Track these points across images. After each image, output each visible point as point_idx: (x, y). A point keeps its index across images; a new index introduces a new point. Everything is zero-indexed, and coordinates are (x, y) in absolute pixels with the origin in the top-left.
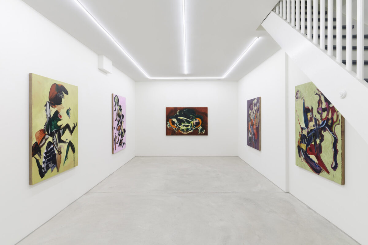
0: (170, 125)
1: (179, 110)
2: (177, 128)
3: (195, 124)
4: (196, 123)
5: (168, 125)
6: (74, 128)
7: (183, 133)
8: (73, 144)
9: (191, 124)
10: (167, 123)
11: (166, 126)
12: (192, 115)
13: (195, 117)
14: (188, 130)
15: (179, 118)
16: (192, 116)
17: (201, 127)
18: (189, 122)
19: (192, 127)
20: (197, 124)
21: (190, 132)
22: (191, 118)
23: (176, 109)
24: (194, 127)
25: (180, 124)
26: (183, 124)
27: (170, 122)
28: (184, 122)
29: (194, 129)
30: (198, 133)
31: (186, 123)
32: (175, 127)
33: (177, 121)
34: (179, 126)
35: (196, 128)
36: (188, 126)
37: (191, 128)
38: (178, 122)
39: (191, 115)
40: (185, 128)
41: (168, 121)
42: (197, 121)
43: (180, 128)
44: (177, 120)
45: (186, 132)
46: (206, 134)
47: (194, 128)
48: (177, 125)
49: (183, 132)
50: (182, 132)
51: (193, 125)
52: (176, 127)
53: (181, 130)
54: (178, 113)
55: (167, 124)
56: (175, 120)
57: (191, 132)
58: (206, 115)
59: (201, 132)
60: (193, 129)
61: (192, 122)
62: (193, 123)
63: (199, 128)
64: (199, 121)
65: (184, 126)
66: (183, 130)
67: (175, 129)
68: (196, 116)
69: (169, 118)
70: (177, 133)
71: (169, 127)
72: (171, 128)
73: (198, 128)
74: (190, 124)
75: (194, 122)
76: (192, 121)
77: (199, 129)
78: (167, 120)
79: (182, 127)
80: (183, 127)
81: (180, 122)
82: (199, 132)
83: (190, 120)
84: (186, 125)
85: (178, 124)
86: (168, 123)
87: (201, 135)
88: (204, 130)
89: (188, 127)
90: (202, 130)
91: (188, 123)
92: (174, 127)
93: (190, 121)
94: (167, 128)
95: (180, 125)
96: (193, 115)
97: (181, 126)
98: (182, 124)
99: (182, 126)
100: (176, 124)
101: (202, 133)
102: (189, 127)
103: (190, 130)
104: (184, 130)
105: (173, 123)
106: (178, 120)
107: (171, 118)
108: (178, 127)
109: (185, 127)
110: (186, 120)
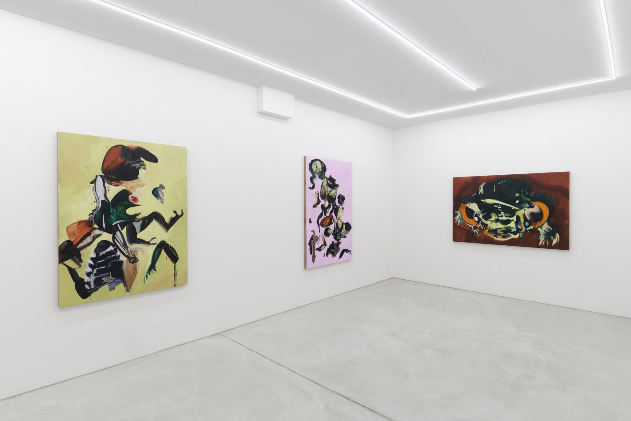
0: (462, 218)
1: (484, 184)
2: (480, 225)
3: (528, 218)
4: (532, 214)
5: (457, 218)
6: (174, 220)
7: (496, 238)
8: (172, 247)
9: (518, 218)
10: (456, 212)
11: (454, 220)
12: (520, 193)
13: (529, 200)
14: (507, 231)
15: (483, 201)
16: (520, 196)
17: (546, 227)
18: (512, 213)
19: (521, 224)
20: (536, 218)
21: (513, 236)
22: (517, 202)
23: (476, 181)
24: (527, 224)
25: (487, 217)
26: (494, 217)
27: (463, 210)
28: (497, 212)
29: (526, 231)
30: (539, 240)
31: (503, 213)
32: (475, 224)
33: (478, 210)
34: (485, 222)
35: (532, 227)
36: (508, 222)
37: (517, 229)
38: (483, 212)
39: (517, 195)
40: (499, 226)
41: (457, 210)
42: (535, 210)
43: (487, 225)
44: (480, 207)
45: (504, 237)
46: (564, 245)
47: (526, 227)
48: (479, 219)
49: (494, 236)
50: (492, 236)
51: (522, 220)
52: (478, 222)
53: (489, 231)
54: (481, 191)
55: (455, 215)
56: (474, 207)
57: (517, 236)
58: (565, 193)
59: (546, 238)
60: (523, 231)
61: (520, 213)
62: (524, 215)
63: (541, 227)
64: (540, 209)
65: (497, 221)
66: (495, 231)
67: (475, 228)
68: (532, 195)
69: (461, 202)
70: (480, 237)
71: (459, 221)
72: (464, 224)
73: (539, 229)
74: (514, 218)
75: (526, 211)
76: (521, 208)
77: (542, 231)
78: (456, 207)
79: (493, 225)
80: (494, 223)
81: (488, 210)
82: (542, 238)
83: (513, 207)
84: (504, 218)
85: (481, 216)
86: (458, 212)
87: (549, 246)
88: (557, 234)
89: (508, 225)
90: (549, 235)
91: (509, 215)
92: (471, 223)
93: (515, 210)
94: (455, 225)
95: (486, 220)
96: (524, 193)
97: (488, 222)
98: (491, 217)
99: (492, 221)
100: (477, 215)
101: (551, 242)
102: (512, 225)
103: (515, 233)
104: (499, 231)
105: (470, 213)
106: (482, 206)
107: (466, 202)
108: (483, 223)
109: (499, 223)
110: (502, 206)
